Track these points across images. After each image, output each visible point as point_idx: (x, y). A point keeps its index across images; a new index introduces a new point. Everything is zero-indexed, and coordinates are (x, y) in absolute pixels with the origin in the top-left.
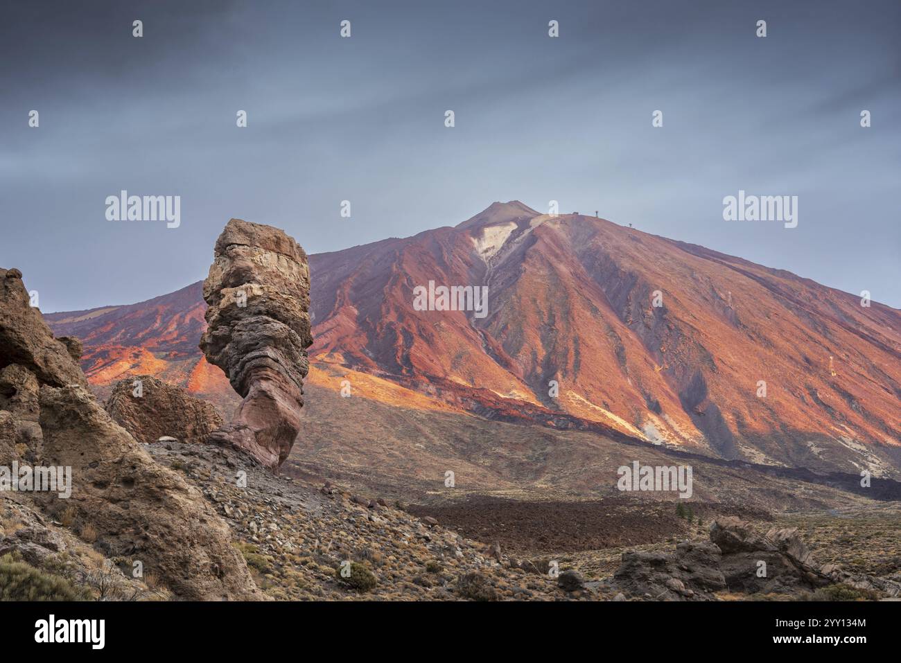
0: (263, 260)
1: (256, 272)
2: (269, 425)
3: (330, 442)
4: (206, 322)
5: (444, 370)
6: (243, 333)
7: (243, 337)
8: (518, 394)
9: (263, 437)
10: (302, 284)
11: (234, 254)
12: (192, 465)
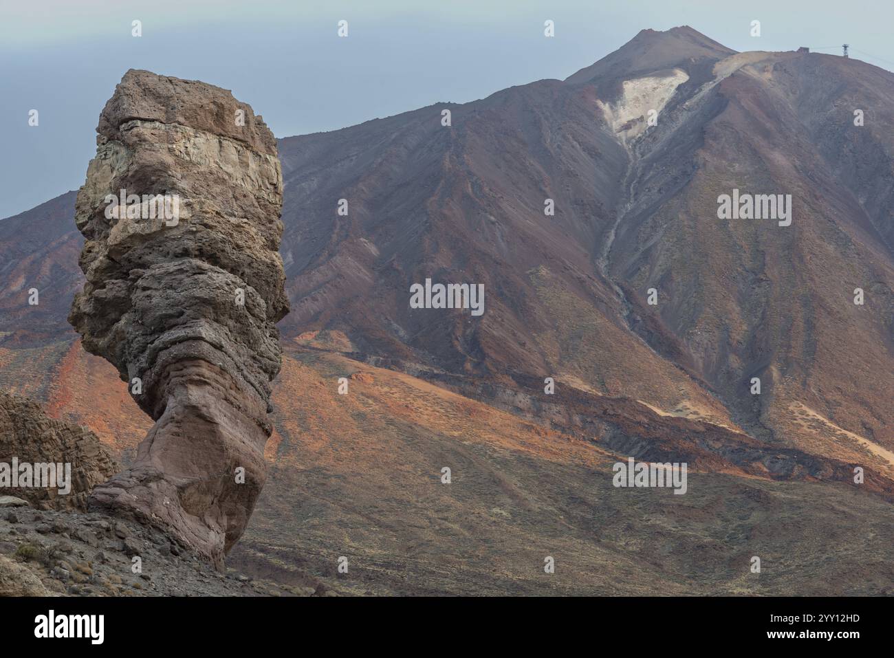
0: (191, 150)
1: (177, 172)
2: (205, 473)
3: (324, 505)
4: (81, 273)
5: (548, 363)
6: (154, 293)
7: (154, 301)
8: (693, 409)
9: (193, 496)
10: (266, 197)
11: (135, 139)
12: (57, 552)
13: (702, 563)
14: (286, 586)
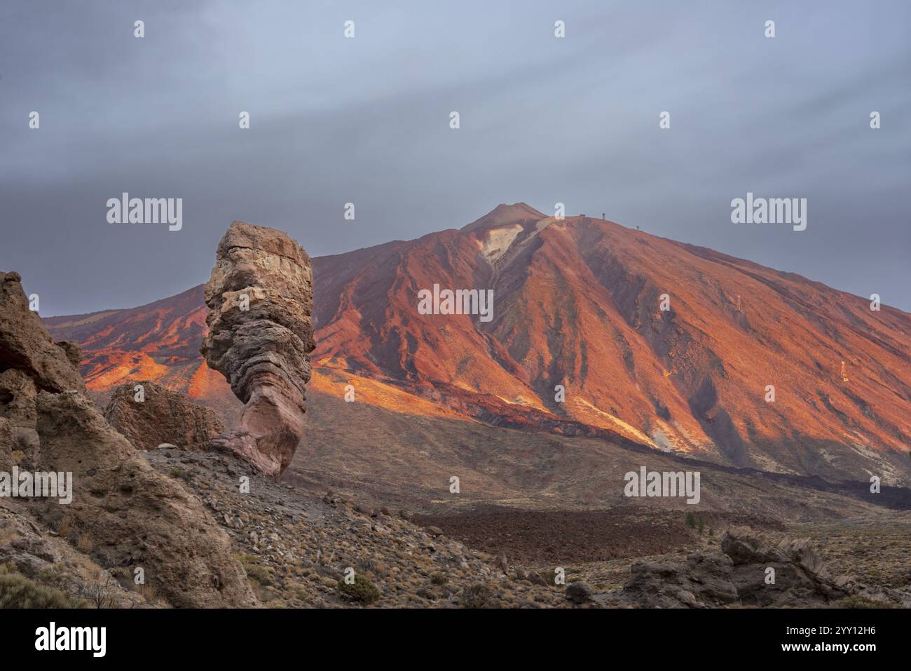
0: (266, 263)
1: (258, 275)
2: (270, 432)
3: (333, 449)
4: (207, 326)
5: (449, 376)
6: (245, 337)
7: (245, 341)
8: (524, 400)
9: (264, 444)
10: (304, 288)
11: (236, 257)
12: (192, 473)
13: (528, 480)
14: (312, 491)
